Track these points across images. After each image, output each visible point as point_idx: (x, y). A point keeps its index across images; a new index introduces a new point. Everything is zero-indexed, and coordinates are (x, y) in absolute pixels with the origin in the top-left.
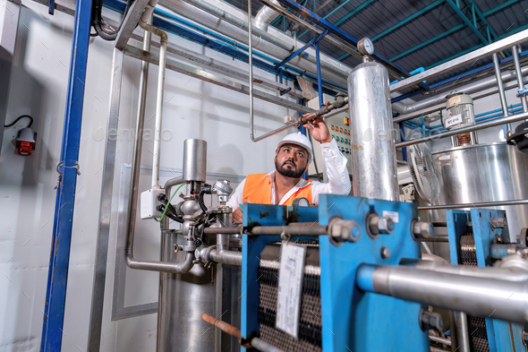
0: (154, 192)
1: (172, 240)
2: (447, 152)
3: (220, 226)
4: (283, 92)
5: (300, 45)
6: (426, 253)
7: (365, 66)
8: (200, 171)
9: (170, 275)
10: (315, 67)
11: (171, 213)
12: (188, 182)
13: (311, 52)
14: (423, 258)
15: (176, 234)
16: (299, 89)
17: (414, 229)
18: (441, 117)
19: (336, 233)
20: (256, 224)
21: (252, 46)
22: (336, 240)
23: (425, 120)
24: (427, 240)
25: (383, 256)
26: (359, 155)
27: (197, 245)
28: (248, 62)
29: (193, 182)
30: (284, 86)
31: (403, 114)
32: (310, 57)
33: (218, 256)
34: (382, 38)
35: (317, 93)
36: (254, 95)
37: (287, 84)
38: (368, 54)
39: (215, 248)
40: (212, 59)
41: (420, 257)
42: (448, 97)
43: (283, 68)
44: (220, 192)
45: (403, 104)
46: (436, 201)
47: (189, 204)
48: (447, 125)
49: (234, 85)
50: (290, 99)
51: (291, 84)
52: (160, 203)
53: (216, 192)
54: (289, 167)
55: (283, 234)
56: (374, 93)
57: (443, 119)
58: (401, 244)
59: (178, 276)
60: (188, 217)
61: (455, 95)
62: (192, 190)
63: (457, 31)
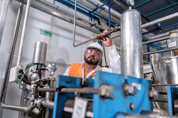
0: (17, 68)
1: (26, 94)
2: (169, 59)
3: (48, 87)
4: (92, 25)
5: (101, 4)
6: (157, 107)
7: (130, 11)
8: (42, 58)
9: (23, 113)
10: (108, 14)
11: (26, 80)
12: (35, 64)
13: (106, 7)
14: (154, 110)
15: (28, 91)
16: (100, 24)
17: (149, 94)
18: (167, 43)
19: (103, 93)
20: (64, 87)
21: (77, 2)
22: (103, 97)
23: (159, 44)
24: (158, 101)
25: (131, 108)
26: (124, 55)
27: (36, 97)
28: (74, 9)
29: (38, 64)
30: (93, 23)
31: (149, 40)
32: (106, 10)
33: (46, 104)
34: (141, 5)
35: (108, 27)
36: (76, 24)
37: (94, 22)
38: (131, 6)
39: (45, 99)
40: (58, 7)
41: (152, 109)
42: (170, 33)
43: (93, 14)
44: (50, 70)
45: (149, 36)
46: (163, 82)
47: (35, 75)
48: (169, 46)
49: (67, 19)
50: (95, 29)
51: (96, 22)
52: (20, 74)
53: (47, 70)
54: (91, 59)
55: (76, 93)
56: (133, 24)
57: (168, 44)
58: (142, 102)
59: (27, 114)
60: (33, 82)
61: (173, 32)
62: (37, 68)
63: (175, 5)
